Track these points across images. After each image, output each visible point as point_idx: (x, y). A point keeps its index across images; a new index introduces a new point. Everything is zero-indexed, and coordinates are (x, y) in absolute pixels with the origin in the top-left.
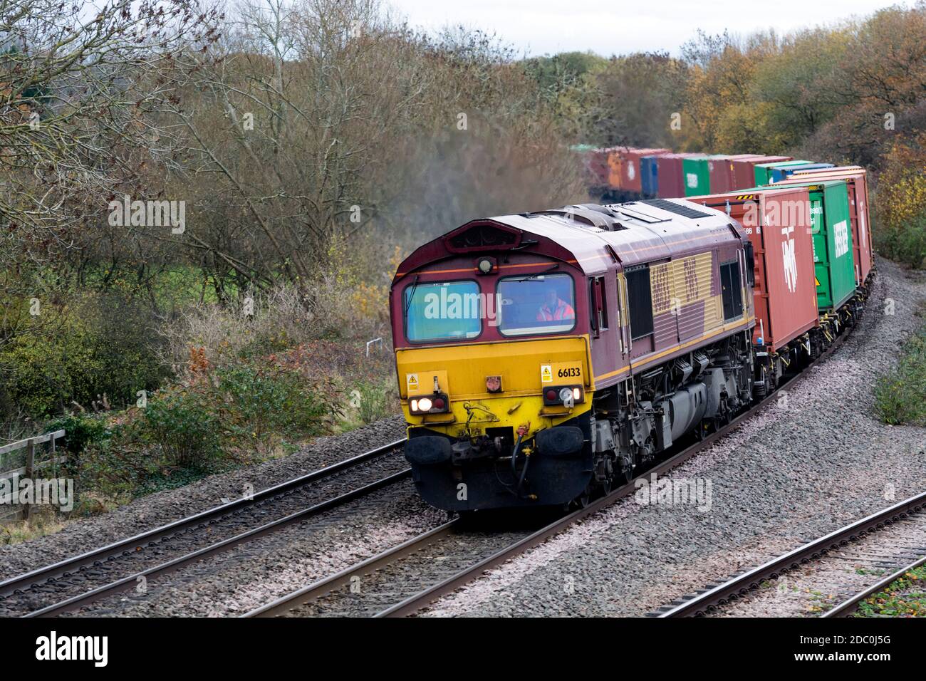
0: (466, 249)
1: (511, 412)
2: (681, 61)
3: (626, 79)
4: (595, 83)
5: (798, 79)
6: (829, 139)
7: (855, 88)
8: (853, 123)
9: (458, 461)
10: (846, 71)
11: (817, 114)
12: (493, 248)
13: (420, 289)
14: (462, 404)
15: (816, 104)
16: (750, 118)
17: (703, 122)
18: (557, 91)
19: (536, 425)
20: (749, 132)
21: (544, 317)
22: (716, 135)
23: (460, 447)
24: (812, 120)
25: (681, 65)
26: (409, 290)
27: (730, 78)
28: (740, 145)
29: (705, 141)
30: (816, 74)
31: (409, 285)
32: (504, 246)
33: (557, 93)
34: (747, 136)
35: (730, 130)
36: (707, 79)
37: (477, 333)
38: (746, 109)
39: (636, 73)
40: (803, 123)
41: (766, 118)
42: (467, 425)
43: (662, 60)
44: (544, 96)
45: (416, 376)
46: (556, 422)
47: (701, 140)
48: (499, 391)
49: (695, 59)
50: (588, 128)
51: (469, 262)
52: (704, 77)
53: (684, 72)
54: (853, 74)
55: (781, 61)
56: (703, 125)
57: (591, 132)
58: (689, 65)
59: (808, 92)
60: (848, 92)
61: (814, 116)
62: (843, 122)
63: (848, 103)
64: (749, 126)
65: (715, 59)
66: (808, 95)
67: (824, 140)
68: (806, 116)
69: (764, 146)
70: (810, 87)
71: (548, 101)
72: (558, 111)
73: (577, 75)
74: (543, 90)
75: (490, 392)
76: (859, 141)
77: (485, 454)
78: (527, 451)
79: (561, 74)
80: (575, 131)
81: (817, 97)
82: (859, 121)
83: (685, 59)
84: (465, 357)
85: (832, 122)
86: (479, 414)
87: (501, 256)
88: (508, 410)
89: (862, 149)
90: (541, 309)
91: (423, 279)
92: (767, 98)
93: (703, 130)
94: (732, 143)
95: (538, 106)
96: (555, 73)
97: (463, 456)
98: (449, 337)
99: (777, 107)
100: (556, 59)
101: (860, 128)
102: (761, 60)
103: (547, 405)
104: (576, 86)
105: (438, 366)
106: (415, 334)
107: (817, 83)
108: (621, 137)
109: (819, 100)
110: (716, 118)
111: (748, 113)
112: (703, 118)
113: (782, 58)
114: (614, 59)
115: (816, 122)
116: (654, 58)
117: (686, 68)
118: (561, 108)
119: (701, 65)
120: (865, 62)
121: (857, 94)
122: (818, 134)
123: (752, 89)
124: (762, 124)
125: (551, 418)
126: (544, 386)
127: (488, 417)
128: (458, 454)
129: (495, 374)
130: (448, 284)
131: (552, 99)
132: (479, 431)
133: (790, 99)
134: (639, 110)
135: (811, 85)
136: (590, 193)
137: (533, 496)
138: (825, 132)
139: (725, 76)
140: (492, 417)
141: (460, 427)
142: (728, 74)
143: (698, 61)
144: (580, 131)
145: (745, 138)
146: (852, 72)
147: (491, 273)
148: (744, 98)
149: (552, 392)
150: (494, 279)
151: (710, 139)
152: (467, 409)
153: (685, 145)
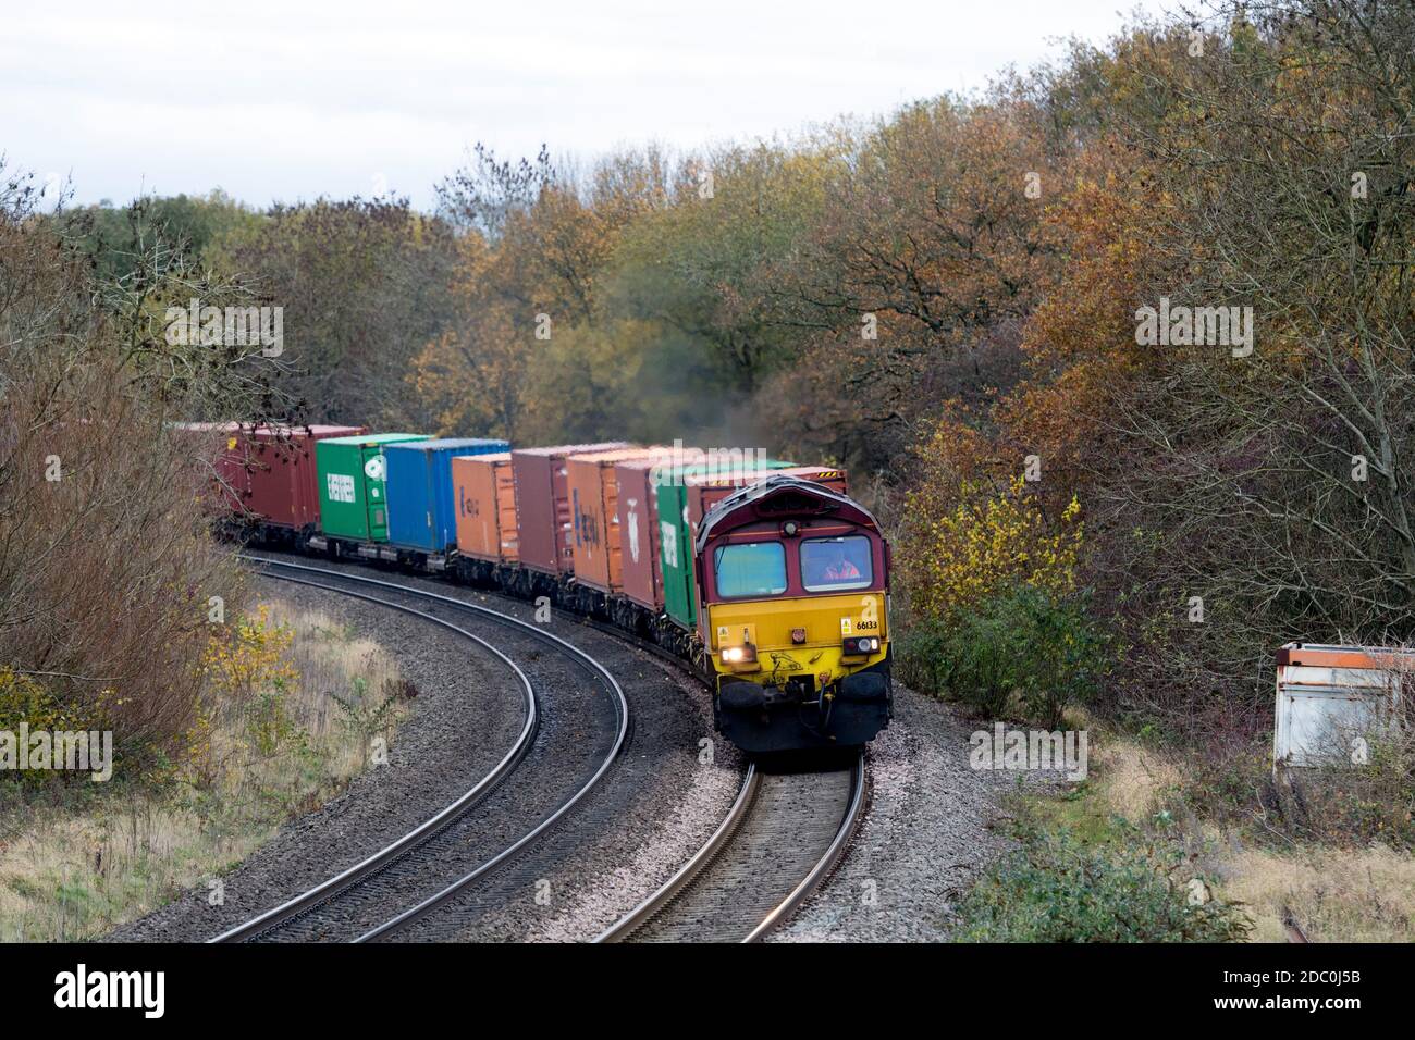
0: (772, 513)
1: (812, 662)
2: (437, 220)
3: (308, 261)
4: (229, 268)
5: (714, 267)
6: (787, 409)
7: (848, 289)
8: (845, 373)
9: (768, 705)
10: (828, 247)
11: (758, 350)
12: (798, 512)
13: (729, 550)
14: (769, 654)
15: (758, 327)
16: (600, 358)
17: (491, 364)
18: (140, 288)
19: (836, 673)
20: (599, 390)
21: (831, 575)
22: (522, 399)
23: (770, 692)
24: (748, 362)
25: (436, 228)
26: (719, 551)
27: (552, 262)
28: (576, 423)
29: (498, 412)
30: (755, 256)
31: (718, 547)
32: (807, 511)
33: (138, 295)
34: (594, 399)
35: (553, 385)
36: (499, 263)
37: (782, 590)
38: (592, 336)
39: (331, 248)
40: (725, 371)
41: (638, 359)
42: (774, 673)
43: (392, 216)
44: (109, 300)
45: (726, 629)
46: (854, 670)
47: (486, 408)
48: (803, 642)
49: (472, 216)
50: (215, 377)
51: (775, 525)
52: (494, 258)
53: (444, 248)
54: (843, 255)
55: (674, 224)
56: (492, 373)
57: (221, 386)
58: (457, 232)
59: (737, 298)
60: (833, 299)
61: (752, 354)
62: (819, 368)
63: (831, 325)
64: (598, 377)
65: (519, 215)
66: (737, 306)
67: (776, 413)
68: (734, 355)
69: (635, 423)
70: (742, 285)
71: (117, 313)
72: (140, 337)
73: (187, 251)
74: (106, 285)
75: (795, 643)
76: (857, 416)
77: (791, 699)
78: (829, 696)
79: (148, 248)
80: (183, 384)
81: (760, 308)
82: (858, 367)
83: (447, 216)
84: (772, 611)
85: (794, 369)
86: (784, 663)
87: (805, 520)
88: (810, 660)
89: (862, 434)
90: (828, 569)
91: (730, 541)
92: (641, 310)
93: (492, 383)
94: (559, 415)
95: (91, 325)
96: (134, 245)
97: (773, 700)
98: (754, 594)
99: (665, 334)
100: (138, 211)
101: (859, 382)
102: (626, 221)
103: (846, 655)
104: (185, 277)
105: (746, 619)
106: (726, 590)
107: (758, 276)
108: (293, 400)
109: (763, 317)
110: (520, 356)
111: (599, 345)
112: (489, 357)
113: (677, 217)
114: (277, 212)
115: (756, 368)
116: (374, 210)
117: (449, 238)
118: (149, 329)
119: (485, 229)
120: (873, 228)
121: (852, 304)
122: (760, 398)
123: (606, 288)
124: (629, 372)
125: (849, 666)
126: (843, 637)
127: (791, 666)
128: (769, 699)
129: (799, 626)
130: (755, 545)
131: (127, 310)
132: (783, 679)
133: (695, 316)
134: (336, 333)
135: (745, 280)
136: (217, 535)
137: (833, 738)
138: (777, 389)
139: (541, 257)
140: (794, 666)
141: (766, 675)
142: (548, 254)
143: (479, 219)
144: (193, 382)
145: (589, 405)
146: (839, 250)
147: (796, 535)
148: (586, 310)
149: (851, 643)
150: (797, 541)
151: (508, 407)
152: (774, 658)
153: (448, 419)
